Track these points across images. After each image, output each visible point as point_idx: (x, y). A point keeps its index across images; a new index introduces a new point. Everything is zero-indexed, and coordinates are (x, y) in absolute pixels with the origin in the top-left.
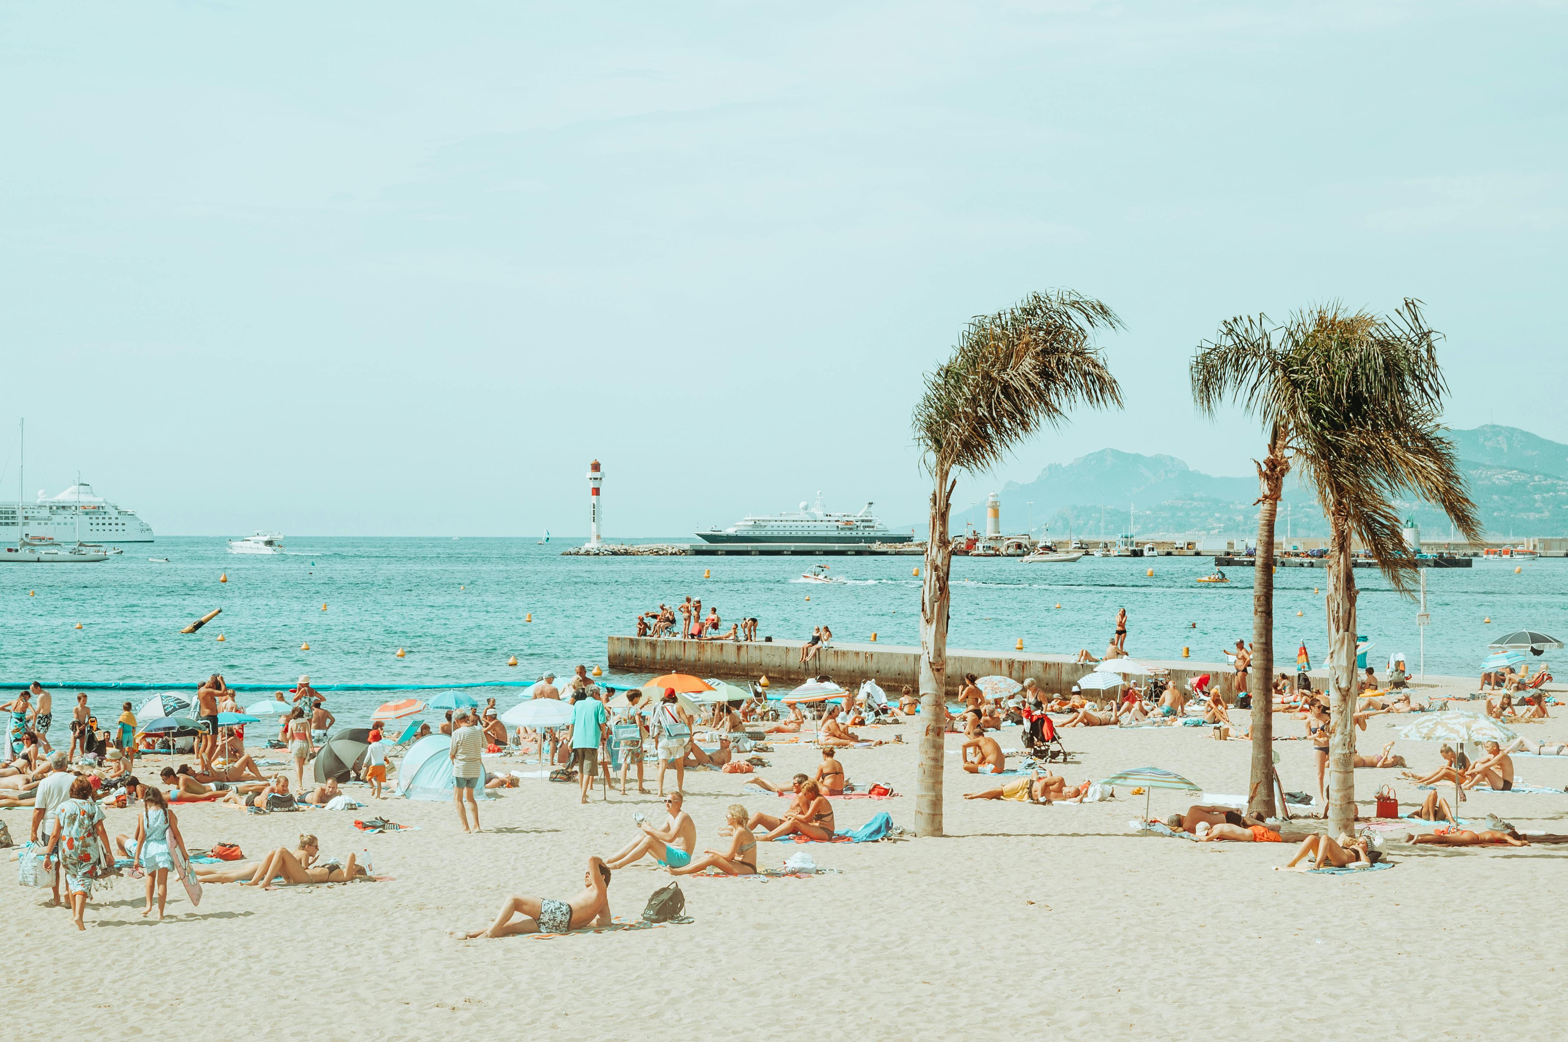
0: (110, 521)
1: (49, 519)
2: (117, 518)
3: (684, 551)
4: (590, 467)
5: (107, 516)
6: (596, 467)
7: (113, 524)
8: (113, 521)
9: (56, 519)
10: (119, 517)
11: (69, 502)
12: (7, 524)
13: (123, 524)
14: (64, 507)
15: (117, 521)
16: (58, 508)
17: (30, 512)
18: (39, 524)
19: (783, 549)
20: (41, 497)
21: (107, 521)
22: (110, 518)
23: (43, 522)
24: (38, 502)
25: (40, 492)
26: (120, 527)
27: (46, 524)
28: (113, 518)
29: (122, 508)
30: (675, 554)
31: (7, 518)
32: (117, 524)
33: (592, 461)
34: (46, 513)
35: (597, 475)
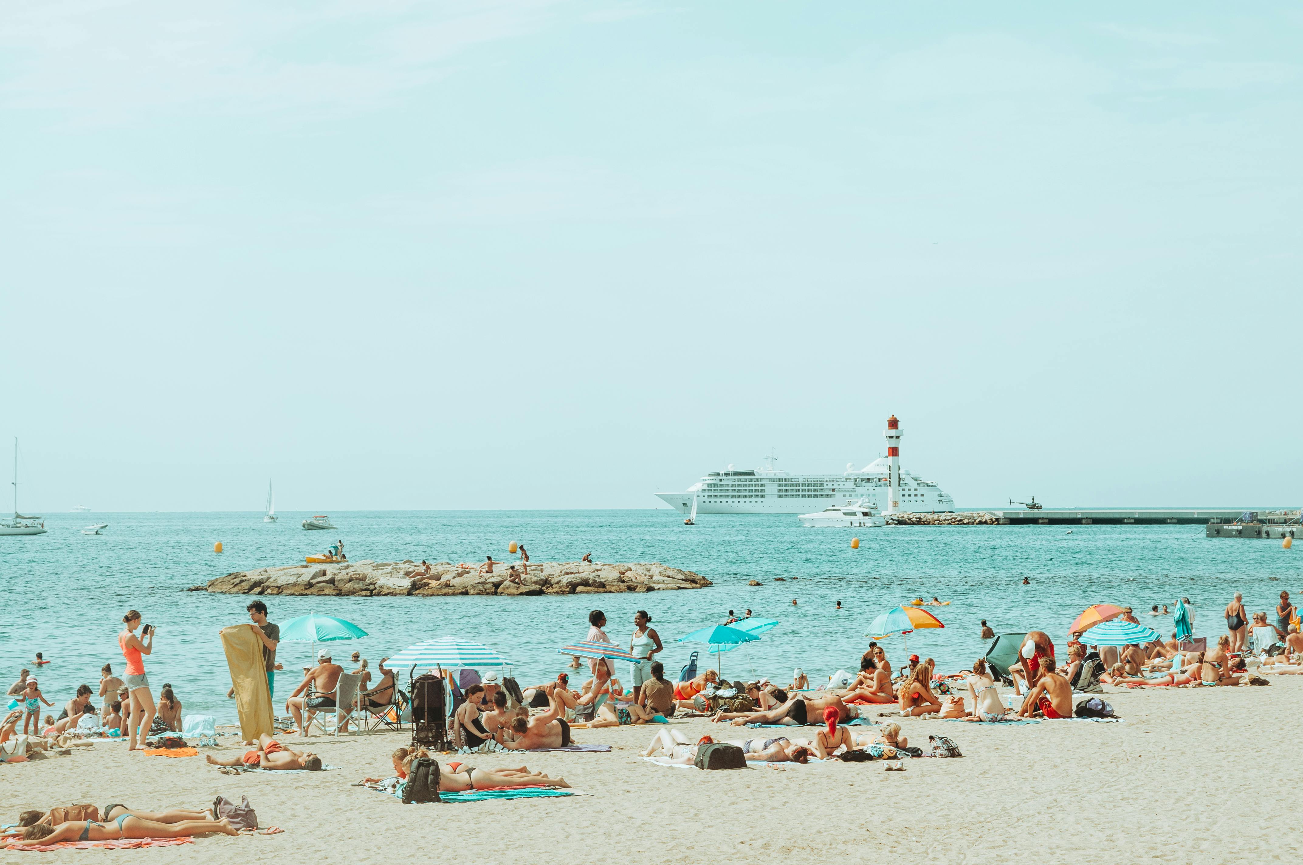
0: (910, 493)
1: (854, 491)
2: (916, 490)
3: (997, 519)
4: (887, 423)
5: (907, 488)
6: (893, 424)
7: (913, 495)
8: (913, 492)
9: (860, 490)
10: (918, 488)
11: (872, 475)
12: (816, 496)
13: (922, 495)
14: (869, 479)
15: (916, 493)
16: (862, 480)
17: (836, 483)
18: (844, 496)
19: (1123, 516)
20: (850, 470)
21: (907, 493)
22: (909, 490)
23: (848, 494)
24: (845, 474)
25: (849, 465)
26: (919, 498)
27: (850, 496)
28: (913, 489)
29: (924, 480)
30: (986, 523)
31: (816, 490)
32: (916, 495)
33: (889, 417)
34: (850, 485)
35: (893, 432)
